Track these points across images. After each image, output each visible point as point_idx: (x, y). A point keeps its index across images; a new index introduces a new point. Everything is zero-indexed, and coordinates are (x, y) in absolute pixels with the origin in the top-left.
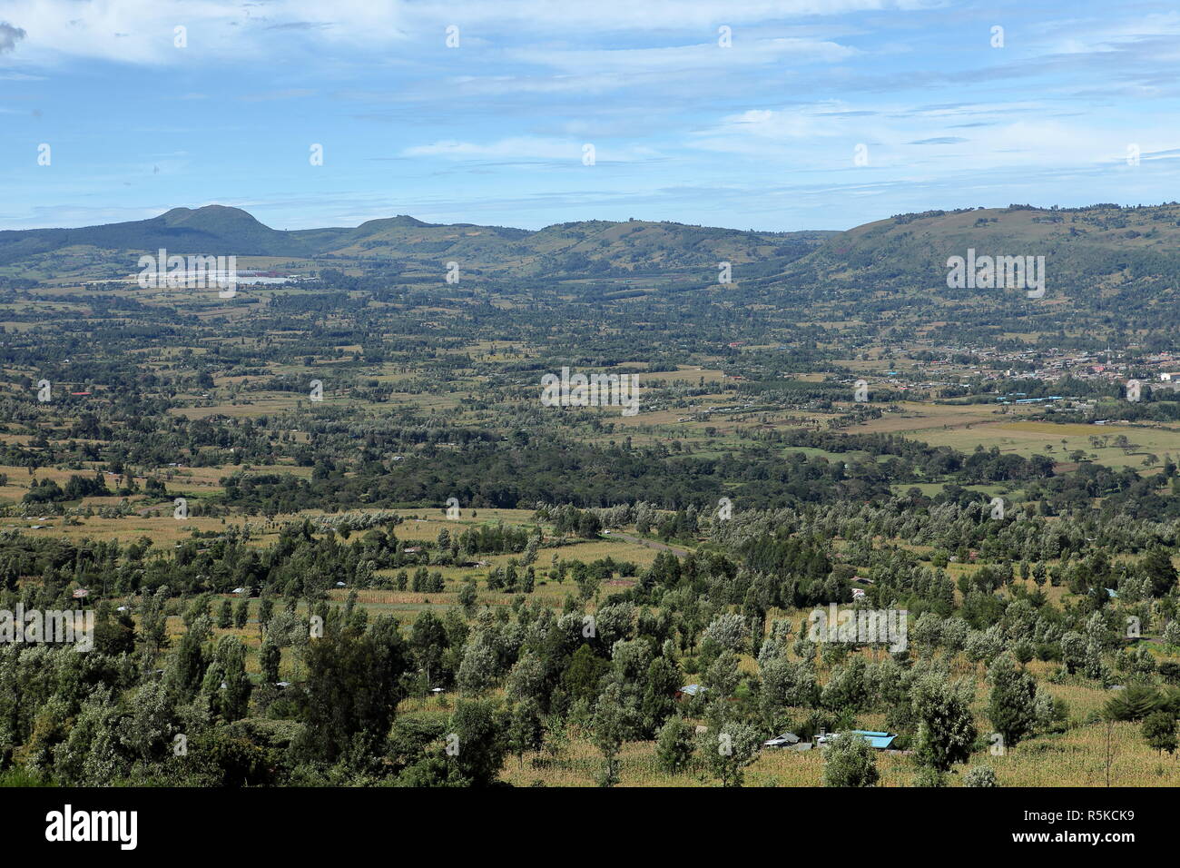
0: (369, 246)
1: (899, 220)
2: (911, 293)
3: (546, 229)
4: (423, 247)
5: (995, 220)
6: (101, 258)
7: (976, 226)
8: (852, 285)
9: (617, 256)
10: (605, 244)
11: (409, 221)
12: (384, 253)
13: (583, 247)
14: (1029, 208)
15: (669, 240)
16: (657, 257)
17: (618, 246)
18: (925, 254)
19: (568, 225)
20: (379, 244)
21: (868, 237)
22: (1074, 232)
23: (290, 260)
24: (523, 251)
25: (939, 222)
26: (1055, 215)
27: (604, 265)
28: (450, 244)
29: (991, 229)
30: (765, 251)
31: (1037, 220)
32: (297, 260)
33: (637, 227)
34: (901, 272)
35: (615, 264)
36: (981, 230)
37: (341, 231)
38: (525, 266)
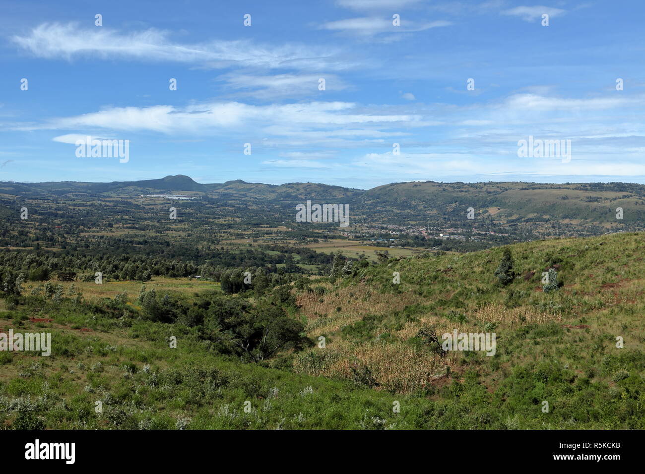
0: (226, 189)
1: (392, 184)
2: (389, 208)
3: (282, 185)
4: (243, 190)
5: (420, 185)
6: (137, 190)
7: (413, 187)
8: (370, 205)
9: (301, 194)
10: (298, 190)
11: (241, 182)
12: (230, 191)
13: (291, 190)
14: (433, 182)
15: (318, 189)
16: (313, 195)
17: (302, 191)
18: (395, 195)
19: (289, 184)
20: (229, 188)
21: (381, 189)
22: (444, 190)
23: (196, 192)
24: (273, 192)
25: (403, 185)
26: (441, 185)
27: (296, 197)
28: (251, 189)
29: (418, 188)
30: (349, 194)
31: (433, 186)
32: (198, 192)
33: (309, 185)
34: (387, 201)
35: (299, 196)
36: (415, 188)
37: (220, 185)
38: (271, 196)
